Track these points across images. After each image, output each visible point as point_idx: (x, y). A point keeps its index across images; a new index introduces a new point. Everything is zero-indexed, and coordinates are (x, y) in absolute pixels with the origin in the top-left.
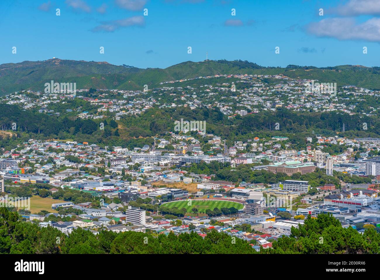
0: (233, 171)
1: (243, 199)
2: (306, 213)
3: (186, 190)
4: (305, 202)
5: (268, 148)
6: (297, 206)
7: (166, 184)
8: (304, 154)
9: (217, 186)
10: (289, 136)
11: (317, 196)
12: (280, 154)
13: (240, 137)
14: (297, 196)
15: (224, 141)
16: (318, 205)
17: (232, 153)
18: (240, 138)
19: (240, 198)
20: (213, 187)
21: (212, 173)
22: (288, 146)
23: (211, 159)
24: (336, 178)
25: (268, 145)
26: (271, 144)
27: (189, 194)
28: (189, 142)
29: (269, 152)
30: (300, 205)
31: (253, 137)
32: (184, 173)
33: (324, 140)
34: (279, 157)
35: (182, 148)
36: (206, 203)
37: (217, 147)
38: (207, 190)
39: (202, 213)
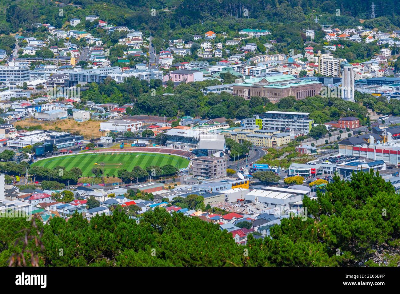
0: (168, 96)
1: (187, 148)
2: (306, 171)
3: (79, 134)
4: (303, 152)
5: (233, 51)
6: (290, 159)
7: (40, 124)
8: (300, 62)
9: (139, 126)
10: (271, 27)
11: (325, 139)
12: (256, 62)
13: (180, 31)
14: (289, 141)
15: (148, 39)
16: (328, 156)
17: (164, 62)
18: (180, 34)
19: (182, 147)
20: (131, 127)
21: (127, 100)
22: (269, 46)
23: (125, 75)
24: (361, 105)
25: (232, 46)
26: (237, 43)
27: (86, 142)
28: (82, 43)
29: (235, 58)
30: (294, 157)
31: (203, 32)
32: (74, 103)
33: (338, 35)
34: (254, 69)
35: (69, 55)
36: (117, 158)
37: (135, 52)
38: (120, 134)
39: (111, 177)
